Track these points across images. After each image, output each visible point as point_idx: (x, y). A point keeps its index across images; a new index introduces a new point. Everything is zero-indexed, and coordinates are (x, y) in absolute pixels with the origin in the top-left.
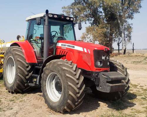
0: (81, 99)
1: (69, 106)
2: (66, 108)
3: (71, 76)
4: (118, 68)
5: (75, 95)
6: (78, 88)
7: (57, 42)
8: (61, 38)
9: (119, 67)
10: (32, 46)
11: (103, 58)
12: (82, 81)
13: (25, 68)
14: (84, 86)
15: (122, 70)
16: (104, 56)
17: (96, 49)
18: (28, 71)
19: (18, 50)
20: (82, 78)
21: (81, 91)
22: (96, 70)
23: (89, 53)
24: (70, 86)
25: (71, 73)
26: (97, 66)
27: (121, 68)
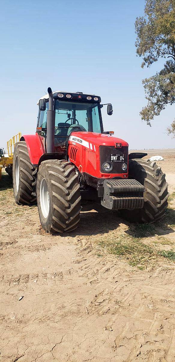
0: (75, 216)
1: (55, 225)
2: (52, 227)
3: (57, 184)
4: (148, 174)
5: (64, 211)
6: (68, 201)
7: (70, 135)
8: (77, 129)
9: (150, 173)
10: (41, 141)
11: (114, 158)
12: (75, 192)
13: (31, 171)
14: (79, 198)
15: (153, 178)
16: (115, 155)
17: (104, 144)
18: (34, 175)
19: (23, 147)
20: (77, 187)
21: (73, 206)
22: (102, 176)
23: (95, 150)
24: (56, 197)
25: (59, 180)
26: (103, 171)
27: (152, 175)
